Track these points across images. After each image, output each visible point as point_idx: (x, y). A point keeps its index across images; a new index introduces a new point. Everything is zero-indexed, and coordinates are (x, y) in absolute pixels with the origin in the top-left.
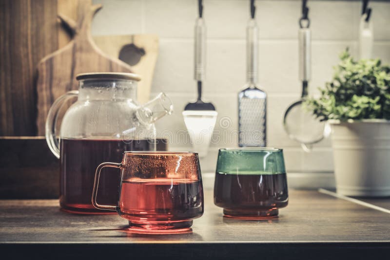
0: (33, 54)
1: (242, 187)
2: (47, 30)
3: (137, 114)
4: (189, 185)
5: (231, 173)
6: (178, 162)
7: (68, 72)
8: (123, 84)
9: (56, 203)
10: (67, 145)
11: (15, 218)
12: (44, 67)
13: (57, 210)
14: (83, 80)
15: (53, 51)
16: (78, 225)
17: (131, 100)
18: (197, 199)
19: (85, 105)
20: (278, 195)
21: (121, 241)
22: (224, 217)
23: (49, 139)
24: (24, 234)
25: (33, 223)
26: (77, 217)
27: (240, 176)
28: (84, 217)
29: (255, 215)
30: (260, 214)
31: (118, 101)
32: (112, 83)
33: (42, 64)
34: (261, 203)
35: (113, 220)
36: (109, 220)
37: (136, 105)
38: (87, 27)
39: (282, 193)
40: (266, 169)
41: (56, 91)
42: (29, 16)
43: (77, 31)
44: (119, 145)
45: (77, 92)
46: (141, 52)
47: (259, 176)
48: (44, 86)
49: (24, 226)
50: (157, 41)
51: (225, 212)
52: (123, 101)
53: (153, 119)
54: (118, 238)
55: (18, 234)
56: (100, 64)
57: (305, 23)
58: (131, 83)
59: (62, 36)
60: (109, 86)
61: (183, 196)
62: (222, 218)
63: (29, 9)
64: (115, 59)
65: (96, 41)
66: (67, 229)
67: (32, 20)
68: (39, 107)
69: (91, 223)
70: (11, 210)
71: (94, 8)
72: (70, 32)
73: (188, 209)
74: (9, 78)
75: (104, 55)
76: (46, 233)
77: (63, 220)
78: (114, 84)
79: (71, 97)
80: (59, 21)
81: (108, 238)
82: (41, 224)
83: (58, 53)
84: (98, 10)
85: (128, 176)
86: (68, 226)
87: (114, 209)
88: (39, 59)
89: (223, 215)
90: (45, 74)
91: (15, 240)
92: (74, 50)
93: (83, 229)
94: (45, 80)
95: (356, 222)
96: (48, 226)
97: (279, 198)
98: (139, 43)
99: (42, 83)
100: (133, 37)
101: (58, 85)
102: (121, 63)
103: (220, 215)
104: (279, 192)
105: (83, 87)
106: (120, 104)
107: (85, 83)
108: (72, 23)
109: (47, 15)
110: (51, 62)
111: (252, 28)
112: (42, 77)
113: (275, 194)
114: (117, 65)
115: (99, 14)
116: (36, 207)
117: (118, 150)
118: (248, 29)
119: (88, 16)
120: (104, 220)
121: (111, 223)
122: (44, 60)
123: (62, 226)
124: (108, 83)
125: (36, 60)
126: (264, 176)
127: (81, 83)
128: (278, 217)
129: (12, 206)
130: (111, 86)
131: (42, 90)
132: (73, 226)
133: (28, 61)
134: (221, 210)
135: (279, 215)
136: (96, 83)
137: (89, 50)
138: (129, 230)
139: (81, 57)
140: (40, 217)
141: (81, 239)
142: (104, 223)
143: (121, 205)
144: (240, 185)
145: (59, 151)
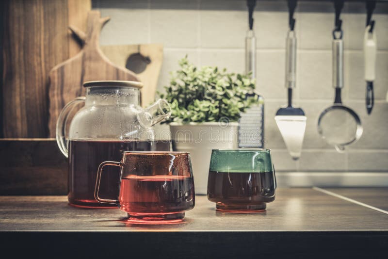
0: (45, 62)
1: (232, 183)
2: (59, 41)
3: (138, 118)
4: (181, 181)
5: (224, 171)
6: (172, 161)
7: (78, 79)
8: (126, 91)
9: (65, 199)
10: (75, 146)
11: (26, 212)
12: (56, 75)
13: (66, 205)
14: (90, 87)
15: (64, 60)
16: (83, 217)
17: (133, 105)
18: (189, 194)
19: (91, 110)
20: (266, 191)
21: (118, 229)
22: (216, 210)
23: (59, 140)
24: (32, 224)
25: (42, 215)
26: (83, 211)
27: (231, 174)
28: (89, 211)
29: (245, 209)
30: (249, 208)
31: (121, 106)
32: (116, 90)
33: (54, 72)
34: (250, 199)
35: (115, 213)
36: (111, 213)
37: (138, 110)
38: (95, 37)
39: (269, 190)
40: (254, 167)
41: (66, 97)
42: (43, 28)
43: (86, 41)
44: (122, 146)
45: (84, 98)
46: (147, 60)
47: (248, 174)
48: (56, 92)
49: (34, 218)
50: (161, 50)
51: (218, 207)
52: (126, 106)
53: (153, 122)
54: (116, 228)
55: (27, 224)
56: (107, 72)
57: (338, 34)
58: (133, 90)
59: (73, 46)
60: (113, 92)
61: (176, 191)
62: (215, 211)
63: (42, 21)
64: (122, 67)
65: (104, 51)
66: (72, 220)
67: (45, 31)
68: (51, 111)
69: (94, 215)
70: (24, 205)
71: (102, 20)
72: (80, 43)
73: (180, 203)
74: (23, 85)
75: (111, 63)
76: (53, 223)
77: (69, 213)
78: (118, 91)
79: (79, 102)
80: (70, 32)
81: (107, 228)
82: (49, 216)
83: (69, 61)
84: (106, 22)
85: (126, 173)
86: (74, 217)
87: (114, 202)
88: (51, 68)
89: (216, 209)
90: (56, 81)
91: (24, 229)
92: (84, 59)
93: (87, 220)
94: (56, 87)
95: (333, 215)
96: (55, 217)
97: (266, 194)
98: (145, 52)
99: (54, 89)
100: (139, 47)
101: (69, 91)
102: (127, 71)
103: (213, 209)
104: (266, 188)
105: (89, 94)
106: (122, 108)
107: (92, 90)
108: (82, 34)
109: (59, 27)
110: (62, 70)
111: (251, 38)
112: (54, 83)
113: (263, 190)
114: (124, 73)
115: (107, 26)
116: (47, 202)
117: (121, 151)
118: (246, 39)
119: (97, 28)
120: (107, 213)
121: (113, 215)
122: (56, 68)
123: (68, 218)
124: (113, 90)
125: (49, 69)
126: (253, 174)
127: (88, 90)
128: (265, 211)
129: (25, 201)
130: (115, 93)
131: (53, 96)
132: (78, 218)
133: (41, 69)
134: (214, 205)
135: (266, 209)
136: (101, 90)
137: (98, 58)
138: (127, 221)
139: (91, 65)
140: (50, 210)
141: (83, 228)
142: (106, 216)
143: (120, 199)
144: (231, 182)
145: (67, 151)
